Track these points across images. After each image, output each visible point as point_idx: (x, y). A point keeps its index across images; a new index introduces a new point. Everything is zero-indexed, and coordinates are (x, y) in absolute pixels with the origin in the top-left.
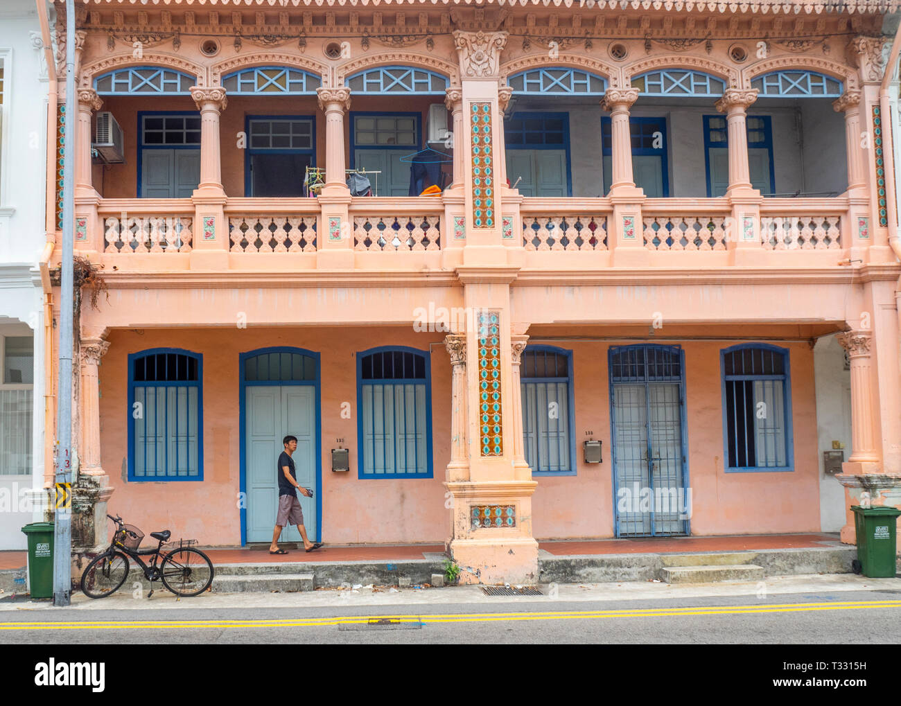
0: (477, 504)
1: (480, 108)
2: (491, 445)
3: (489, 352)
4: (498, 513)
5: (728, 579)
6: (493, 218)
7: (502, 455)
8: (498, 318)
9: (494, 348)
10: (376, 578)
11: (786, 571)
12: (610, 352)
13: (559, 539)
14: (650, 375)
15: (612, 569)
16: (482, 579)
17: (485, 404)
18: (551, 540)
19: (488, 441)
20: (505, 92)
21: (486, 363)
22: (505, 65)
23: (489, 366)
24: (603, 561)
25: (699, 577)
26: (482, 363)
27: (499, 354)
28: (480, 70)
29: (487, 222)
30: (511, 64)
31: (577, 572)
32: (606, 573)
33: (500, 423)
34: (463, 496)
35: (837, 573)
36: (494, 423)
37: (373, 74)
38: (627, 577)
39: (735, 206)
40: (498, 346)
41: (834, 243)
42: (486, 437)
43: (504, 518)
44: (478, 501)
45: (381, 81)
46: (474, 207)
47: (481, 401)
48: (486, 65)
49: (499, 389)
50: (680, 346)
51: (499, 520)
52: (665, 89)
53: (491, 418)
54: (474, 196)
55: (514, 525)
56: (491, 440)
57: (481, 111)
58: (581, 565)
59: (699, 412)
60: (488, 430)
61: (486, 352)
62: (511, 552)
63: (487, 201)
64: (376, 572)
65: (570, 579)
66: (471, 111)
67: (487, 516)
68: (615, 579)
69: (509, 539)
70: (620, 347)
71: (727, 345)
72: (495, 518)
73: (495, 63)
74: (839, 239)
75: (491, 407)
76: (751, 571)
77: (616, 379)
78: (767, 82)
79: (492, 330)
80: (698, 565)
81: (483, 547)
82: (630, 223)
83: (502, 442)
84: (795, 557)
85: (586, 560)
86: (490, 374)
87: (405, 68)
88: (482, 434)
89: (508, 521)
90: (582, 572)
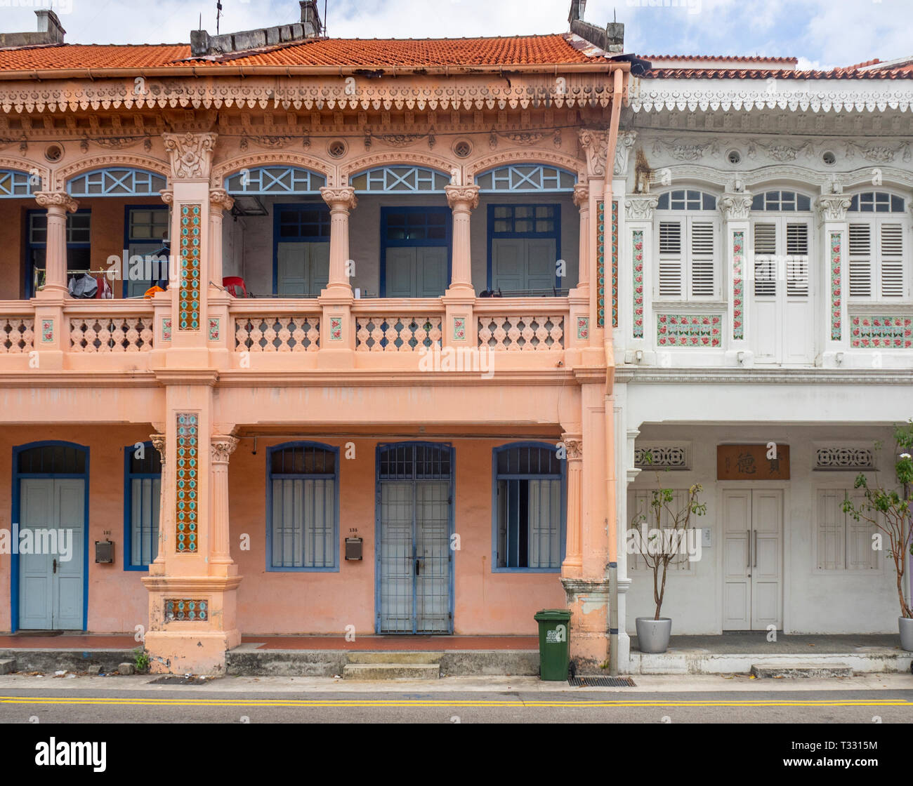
0: (172, 598)
1: (191, 210)
2: (186, 542)
3: (187, 452)
4: (192, 607)
5: (402, 677)
6: (198, 320)
7: (196, 551)
8: (197, 419)
9: (193, 449)
10: (72, 665)
11: (473, 671)
12: (378, 449)
13: (319, 634)
14: (418, 473)
15: (298, 664)
16: (171, 669)
17: (182, 502)
18: (311, 634)
19: (184, 538)
20: (217, 193)
21: (184, 463)
22: (219, 166)
23: (187, 466)
24: (289, 655)
25: (372, 674)
26: (179, 463)
27: (197, 454)
28: (190, 171)
29: (192, 324)
30: (225, 163)
31: (263, 666)
32: (292, 668)
33: (196, 520)
34: (158, 590)
35: (525, 675)
36: (189, 521)
37: (95, 176)
38: (312, 672)
39: (447, 306)
40: (196, 446)
41: (557, 344)
42: (182, 534)
43: (197, 612)
44: (172, 595)
45: (103, 183)
46: (181, 309)
47: (178, 499)
48: (196, 167)
49: (196, 488)
50: (450, 443)
51: (192, 614)
52: (388, 186)
53: (187, 515)
54: (181, 298)
55: (206, 619)
56: (187, 537)
57: (191, 214)
58: (267, 658)
59: (468, 511)
60: (184, 527)
61: (184, 452)
62: (200, 644)
63: (194, 303)
64: (73, 659)
65: (256, 671)
66: (182, 213)
67: (181, 609)
68: (300, 674)
69: (200, 632)
70: (388, 445)
71: (500, 443)
72: (188, 612)
73: (205, 165)
74: (561, 340)
75: (187, 505)
76: (425, 670)
77: (382, 476)
78: (496, 176)
79: (190, 431)
80: (384, 662)
81: (172, 639)
82: (337, 324)
83: (197, 539)
84: (483, 658)
85: (272, 654)
86: (187, 473)
87: (126, 170)
88: (178, 531)
89: (200, 615)
90: (268, 665)
